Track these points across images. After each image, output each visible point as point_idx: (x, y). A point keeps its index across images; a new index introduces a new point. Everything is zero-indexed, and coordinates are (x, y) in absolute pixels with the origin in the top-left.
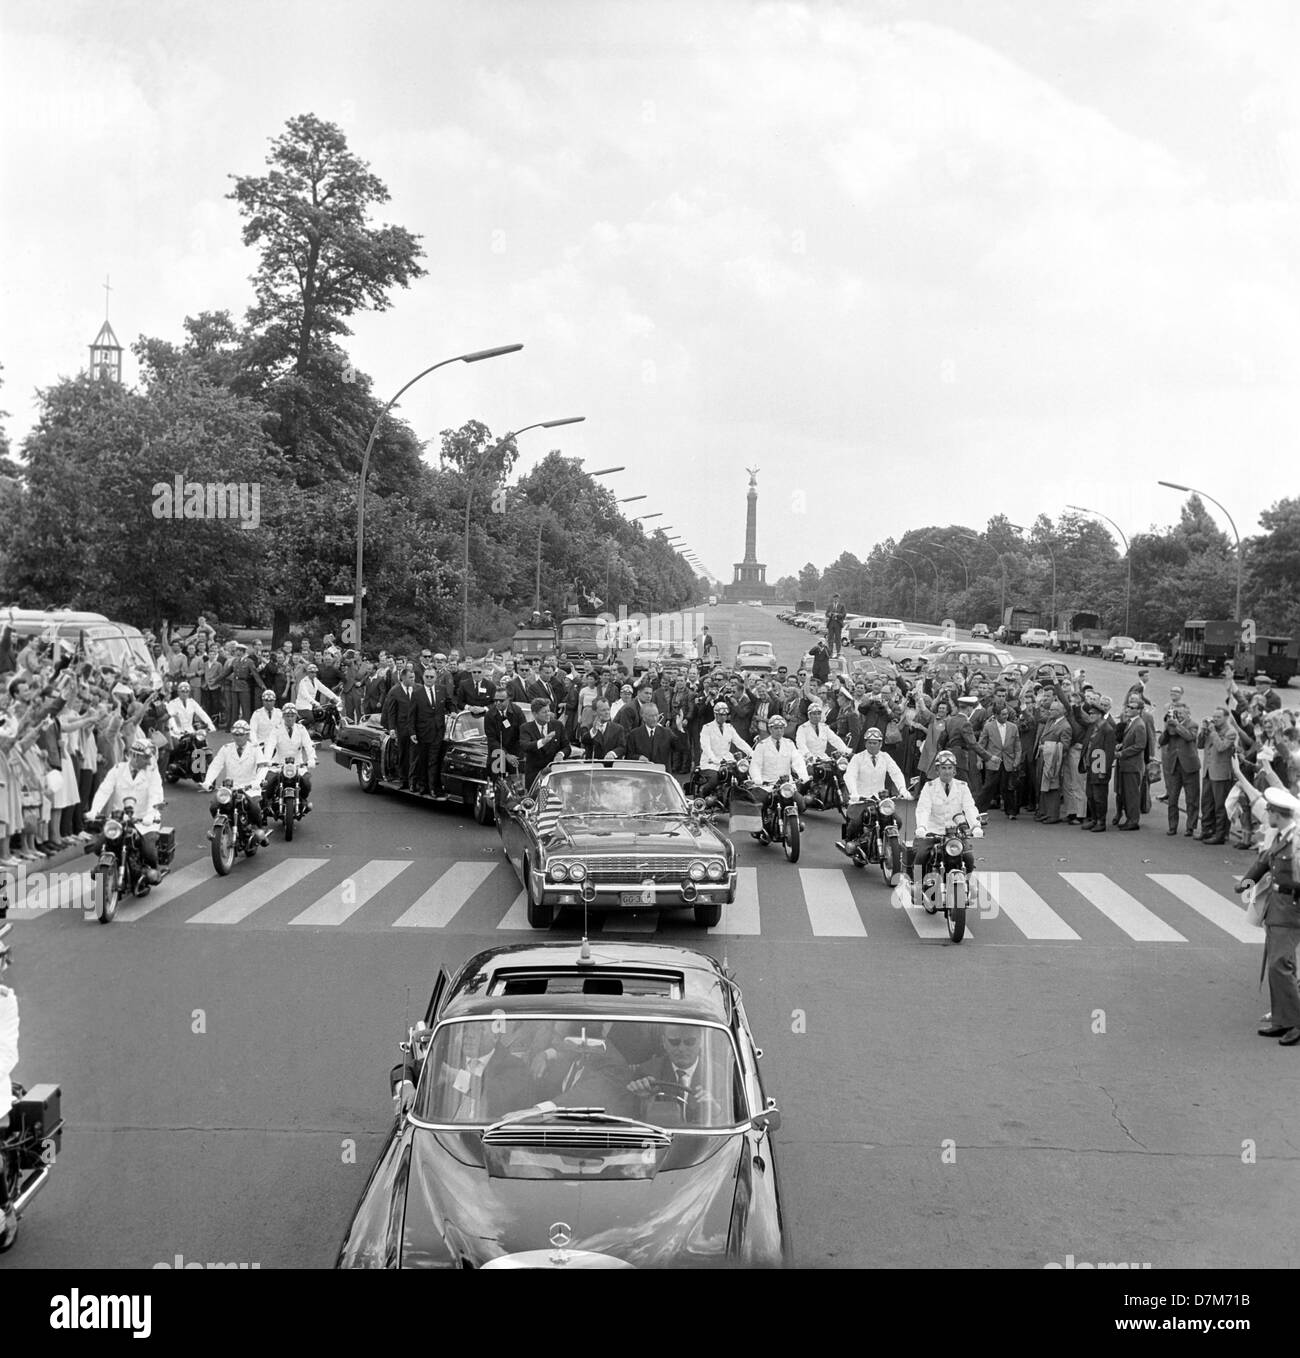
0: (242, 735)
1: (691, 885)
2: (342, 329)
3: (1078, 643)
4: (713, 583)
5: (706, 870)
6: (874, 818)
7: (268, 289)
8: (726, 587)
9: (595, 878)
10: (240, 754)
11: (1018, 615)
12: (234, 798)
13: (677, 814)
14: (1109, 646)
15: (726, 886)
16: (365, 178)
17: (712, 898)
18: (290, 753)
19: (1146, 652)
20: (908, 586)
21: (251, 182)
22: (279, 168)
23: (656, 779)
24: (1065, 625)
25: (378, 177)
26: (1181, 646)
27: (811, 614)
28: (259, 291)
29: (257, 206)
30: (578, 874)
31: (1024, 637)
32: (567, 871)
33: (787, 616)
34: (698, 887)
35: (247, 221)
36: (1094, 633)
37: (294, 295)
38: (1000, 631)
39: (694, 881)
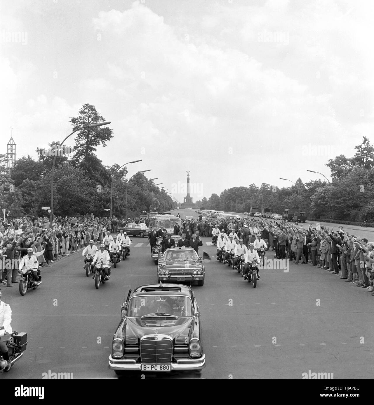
0: (92, 243)
1: (193, 275)
2: (95, 150)
3: (266, 215)
4: (178, 203)
5: (197, 272)
6: (240, 260)
7: (78, 142)
8: (182, 204)
9: (171, 274)
10: (91, 248)
11: (253, 209)
12: (91, 258)
13: (195, 260)
14: (272, 216)
15: (202, 276)
16: (100, 117)
17: (199, 279)
18: (115, 247)
19: (279, 217)
20: (230, 202)
21: (75, 118)
22: (80, 115)
23: (192, 251)
24: (263, 211)
25: (102, 116)
26: (285, 215)
27: (204, 211)
28: (76, 142)
29: (76, 123)
30: (167, 273)
31: (255, 215)
32: (165, 272)
33: (198, 211)
34: (195, 276)
35: (74, 127)
36: (269, 213)
37: (84, 143)
38: (249, 214)
39: (194, 275)
